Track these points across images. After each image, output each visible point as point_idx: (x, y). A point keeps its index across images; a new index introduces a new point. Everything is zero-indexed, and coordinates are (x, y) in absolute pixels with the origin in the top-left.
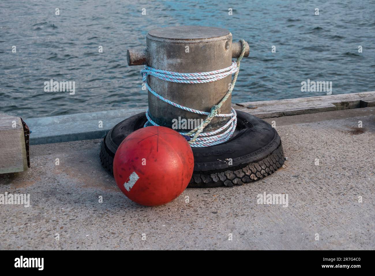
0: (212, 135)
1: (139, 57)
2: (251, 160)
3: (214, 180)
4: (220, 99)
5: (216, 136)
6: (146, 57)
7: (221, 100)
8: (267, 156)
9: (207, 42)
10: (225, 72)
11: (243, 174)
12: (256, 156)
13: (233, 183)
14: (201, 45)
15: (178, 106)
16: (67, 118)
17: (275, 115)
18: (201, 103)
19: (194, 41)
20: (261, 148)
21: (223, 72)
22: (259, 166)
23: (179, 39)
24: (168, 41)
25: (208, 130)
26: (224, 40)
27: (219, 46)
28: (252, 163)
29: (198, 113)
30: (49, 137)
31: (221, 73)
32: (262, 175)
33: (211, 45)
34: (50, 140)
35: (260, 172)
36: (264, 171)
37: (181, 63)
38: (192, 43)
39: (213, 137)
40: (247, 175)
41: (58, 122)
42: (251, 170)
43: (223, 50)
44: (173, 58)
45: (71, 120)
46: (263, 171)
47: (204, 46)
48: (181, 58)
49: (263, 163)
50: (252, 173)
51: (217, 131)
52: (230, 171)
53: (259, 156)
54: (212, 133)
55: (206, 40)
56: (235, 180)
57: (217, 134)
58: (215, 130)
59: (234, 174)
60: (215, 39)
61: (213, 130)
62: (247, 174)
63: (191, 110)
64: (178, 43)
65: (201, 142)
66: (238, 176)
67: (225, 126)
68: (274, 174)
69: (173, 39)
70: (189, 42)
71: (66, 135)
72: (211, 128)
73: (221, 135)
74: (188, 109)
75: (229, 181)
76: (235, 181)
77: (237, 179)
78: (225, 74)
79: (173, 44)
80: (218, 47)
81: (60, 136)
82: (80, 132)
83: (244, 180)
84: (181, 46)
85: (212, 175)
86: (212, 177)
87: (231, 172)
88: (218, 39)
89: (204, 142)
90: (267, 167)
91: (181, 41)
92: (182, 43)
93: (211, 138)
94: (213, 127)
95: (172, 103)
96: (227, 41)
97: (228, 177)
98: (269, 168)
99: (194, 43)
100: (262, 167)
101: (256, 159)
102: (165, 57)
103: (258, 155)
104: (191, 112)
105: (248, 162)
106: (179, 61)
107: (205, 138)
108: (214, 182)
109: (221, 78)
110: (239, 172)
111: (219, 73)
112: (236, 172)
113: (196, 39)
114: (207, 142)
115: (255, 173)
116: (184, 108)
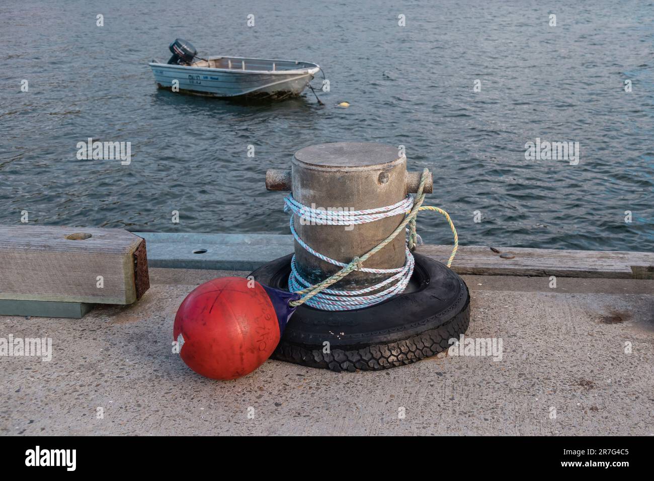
0: (355, 296)
1: (277, 180)
2: (377, 341)
3: (316, 358)
4: (370, 248)
5: (361, 298)
6: (285, 182)
7: (370, 250)
8: (406, 338)
9: (347, 172)
10: (377, 213)
11: (359, 358)
12: (387, 335)
13: (342, 368)
14: (338, 175)
15: (311, 250)
16: (261, 239)
17: (531, 273)
18: (339, 250)
19: (329, 169)
20: (402, 325)
21: (372, 214)
22: (387, 350)
23: (312, 165)
24: (302, 165)
25: (350, 288)
26: (375, 170)
27: (366, 178)
28: (377, 344)
29: (334, 263)
30: (218, 262)
31: (368, 214)
32: (389, 362)
33: (352, 176)
34: (219, 265)
35: (387, 359)
36: (395, 359)
37: (315, 196)
38: (327, 172)
39: (357, 298)
40: (364, 360)
41: (249, 243)
42: (372, 354)
43: (374, 183)
44: (306, 188)
45: (265, 241)
46: (392, 358)
47: (342, 177)
48: (314, 189)
49: (396, 346)
50: (373, 358)
51: (362, 291)
52: (340, 351)
53: (394, 336)
54: (354, 293)
55: (347, 169)
56: (345, 363)
57: (363, 295)
58: (360, 288)
59: (345, 355)
60: (360, 169)
61: (358, 288)
62: (364, 358)
63: (325, 258)
64: (311, 170)
65: (338, 302)
66: (350, 358)
67: (378, 286)
68: (413, 365)
69: (307, 164)
70: (323, 169)
71: (239, 262)
72: (354, 285)
73: (370, 297)
74: (321, 256)
75: (336, 363)
76: (345, 365)
77: (348, 362)
78: (374, 216)
79: (305, 170)
80: (364, 180)
81: (231, 262)
82: (256, 260)
83: (357, 365)
84: (314, 174)
85: (314, 351)
86: (314, 354)
87: (342, 353)
88: (366, 168)
89: (343, 303)
90: (401, 352)
91: (314, 167)
92: (314, 170)
93: (353, 298)
94: (357, 285)
95: (304, 246)
96: (381, 171)
97: (336, 358)
98: (406, 354)
99: (330, 172)
100: (392, 351)
101: (385, 340)
102: (300, 186)
103: (392, 335)
104: (324, 261)
105: (370, 342)
106: (312, 192)
107: (344, 299)
108: (315, 362)
109: (367, 221)
110: (353, 353)
111: (364, 214)
112: (348, 353)
113: (333, 167)
114: (348, 303)
115: (378, 358)
116: (317, 255)
